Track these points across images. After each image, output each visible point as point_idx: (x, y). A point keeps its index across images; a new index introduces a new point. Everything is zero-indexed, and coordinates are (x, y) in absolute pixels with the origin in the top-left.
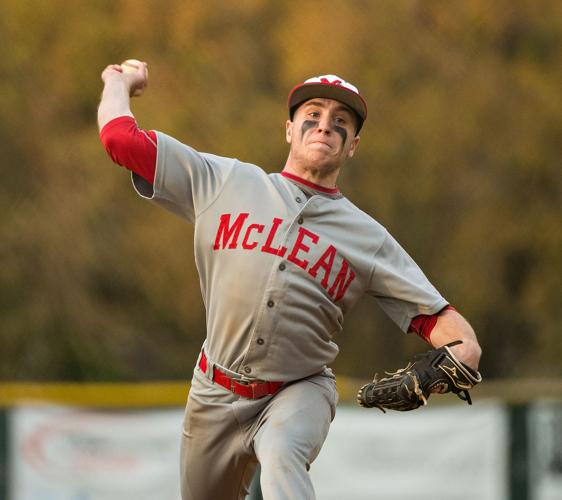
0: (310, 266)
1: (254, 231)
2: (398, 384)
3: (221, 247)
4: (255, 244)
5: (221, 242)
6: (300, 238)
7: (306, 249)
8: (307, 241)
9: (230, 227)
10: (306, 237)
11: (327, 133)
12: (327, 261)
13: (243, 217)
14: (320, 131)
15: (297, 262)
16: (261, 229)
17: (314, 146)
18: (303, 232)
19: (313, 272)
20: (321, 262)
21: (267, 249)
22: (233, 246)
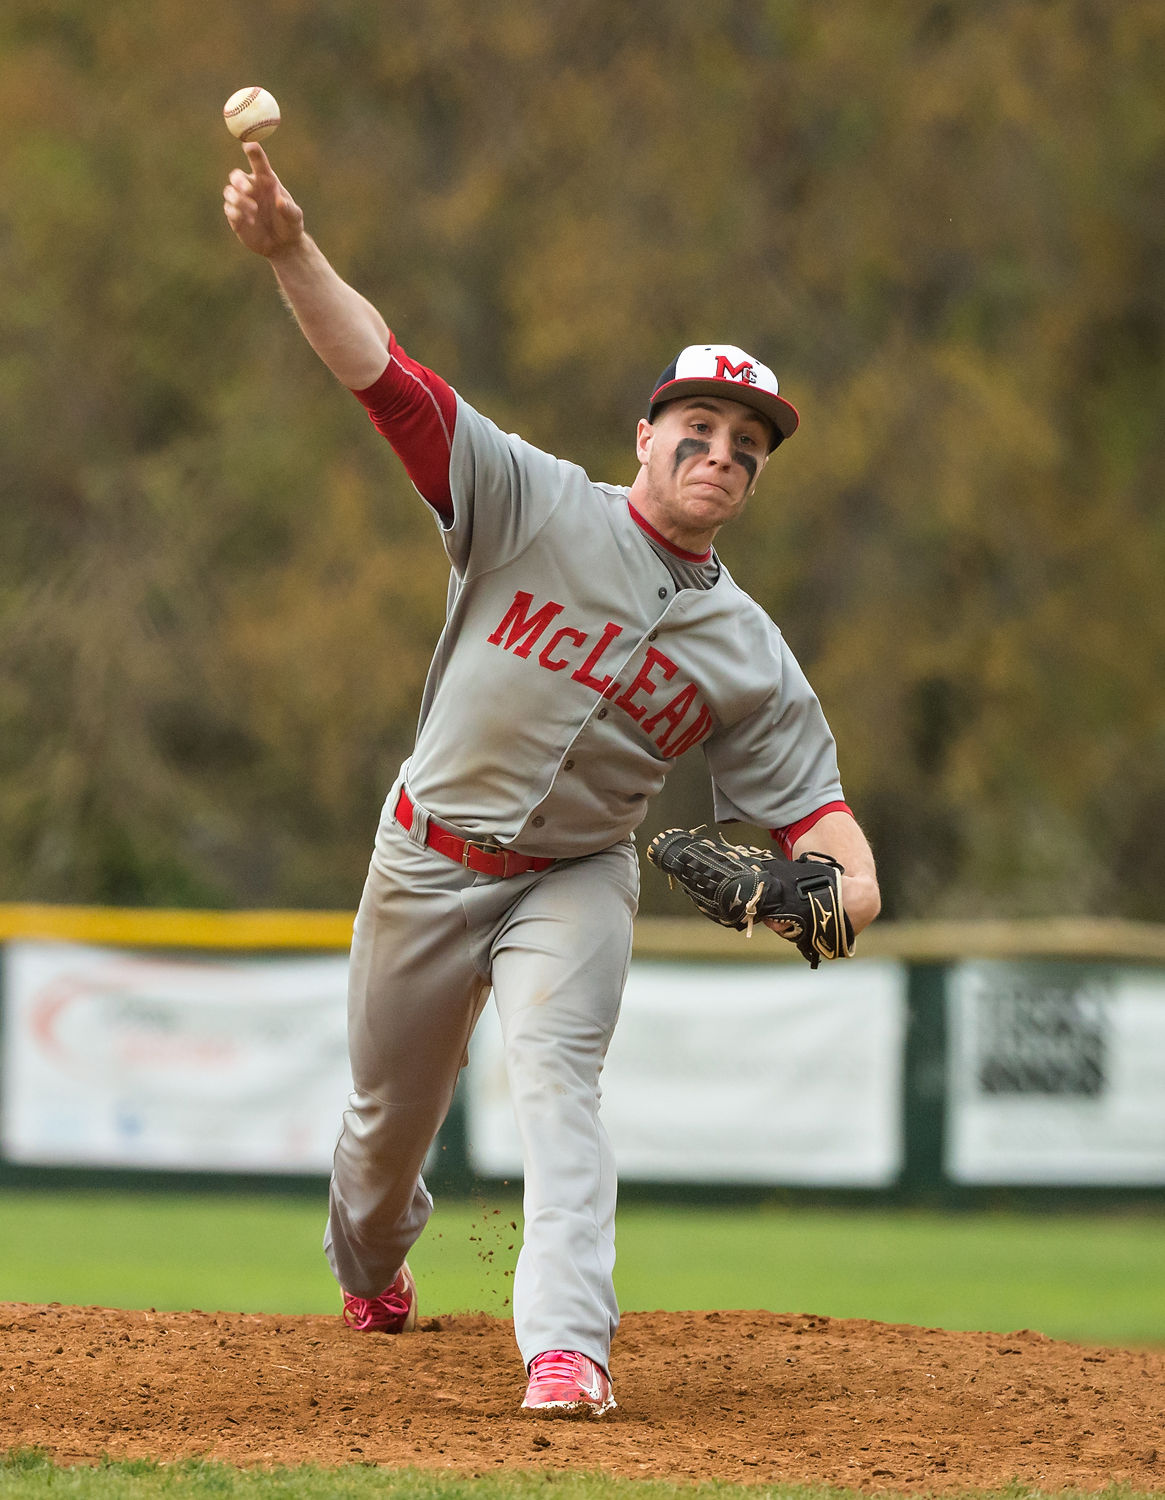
0: (648, 716)
1: (568, 640)
2: (729, 873)
3: (503, 643)
4: (562, 665)
5: (506, 636)
6: (647, 667)
7: (650, 688)
8: (656, 673)
9: (529, 617)
10: (657, 667)
11: (725, 468)
12: (678, 709)
13: (552, 610)
14: (712, 463)
15: (630, 708)
16: (580, 639)
17: (697, 489)
18: (654, 656)
19: (649, 726)
20: (668, 711)
21: (582, 677)
22: (523, 652)
